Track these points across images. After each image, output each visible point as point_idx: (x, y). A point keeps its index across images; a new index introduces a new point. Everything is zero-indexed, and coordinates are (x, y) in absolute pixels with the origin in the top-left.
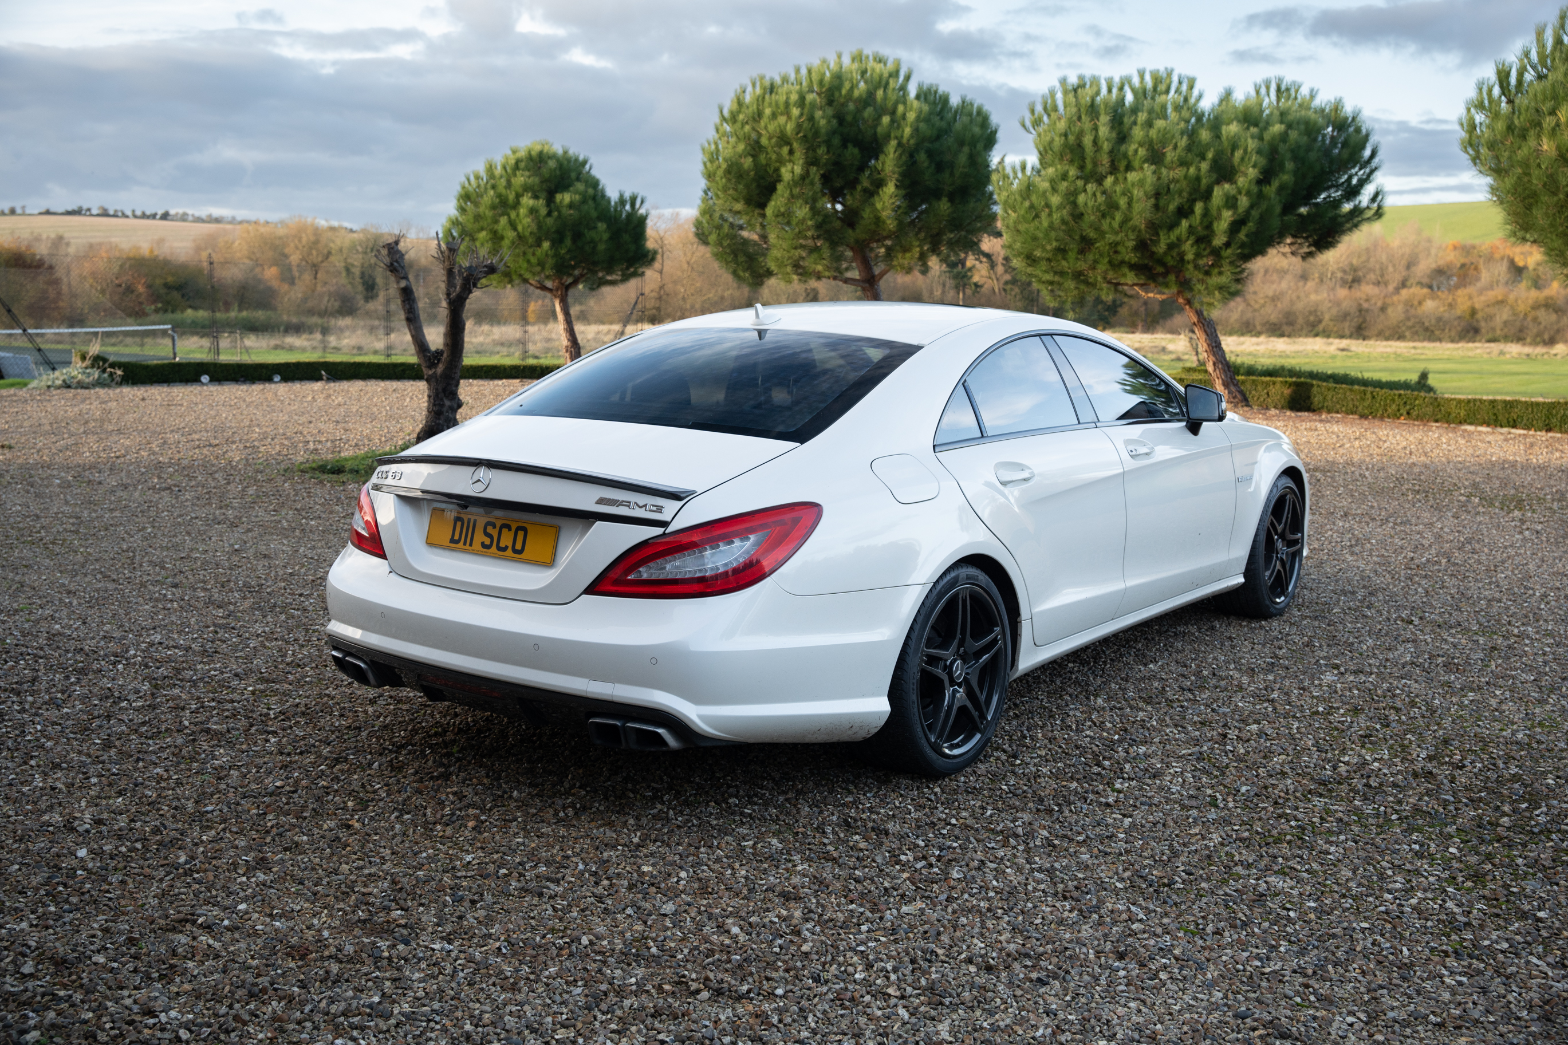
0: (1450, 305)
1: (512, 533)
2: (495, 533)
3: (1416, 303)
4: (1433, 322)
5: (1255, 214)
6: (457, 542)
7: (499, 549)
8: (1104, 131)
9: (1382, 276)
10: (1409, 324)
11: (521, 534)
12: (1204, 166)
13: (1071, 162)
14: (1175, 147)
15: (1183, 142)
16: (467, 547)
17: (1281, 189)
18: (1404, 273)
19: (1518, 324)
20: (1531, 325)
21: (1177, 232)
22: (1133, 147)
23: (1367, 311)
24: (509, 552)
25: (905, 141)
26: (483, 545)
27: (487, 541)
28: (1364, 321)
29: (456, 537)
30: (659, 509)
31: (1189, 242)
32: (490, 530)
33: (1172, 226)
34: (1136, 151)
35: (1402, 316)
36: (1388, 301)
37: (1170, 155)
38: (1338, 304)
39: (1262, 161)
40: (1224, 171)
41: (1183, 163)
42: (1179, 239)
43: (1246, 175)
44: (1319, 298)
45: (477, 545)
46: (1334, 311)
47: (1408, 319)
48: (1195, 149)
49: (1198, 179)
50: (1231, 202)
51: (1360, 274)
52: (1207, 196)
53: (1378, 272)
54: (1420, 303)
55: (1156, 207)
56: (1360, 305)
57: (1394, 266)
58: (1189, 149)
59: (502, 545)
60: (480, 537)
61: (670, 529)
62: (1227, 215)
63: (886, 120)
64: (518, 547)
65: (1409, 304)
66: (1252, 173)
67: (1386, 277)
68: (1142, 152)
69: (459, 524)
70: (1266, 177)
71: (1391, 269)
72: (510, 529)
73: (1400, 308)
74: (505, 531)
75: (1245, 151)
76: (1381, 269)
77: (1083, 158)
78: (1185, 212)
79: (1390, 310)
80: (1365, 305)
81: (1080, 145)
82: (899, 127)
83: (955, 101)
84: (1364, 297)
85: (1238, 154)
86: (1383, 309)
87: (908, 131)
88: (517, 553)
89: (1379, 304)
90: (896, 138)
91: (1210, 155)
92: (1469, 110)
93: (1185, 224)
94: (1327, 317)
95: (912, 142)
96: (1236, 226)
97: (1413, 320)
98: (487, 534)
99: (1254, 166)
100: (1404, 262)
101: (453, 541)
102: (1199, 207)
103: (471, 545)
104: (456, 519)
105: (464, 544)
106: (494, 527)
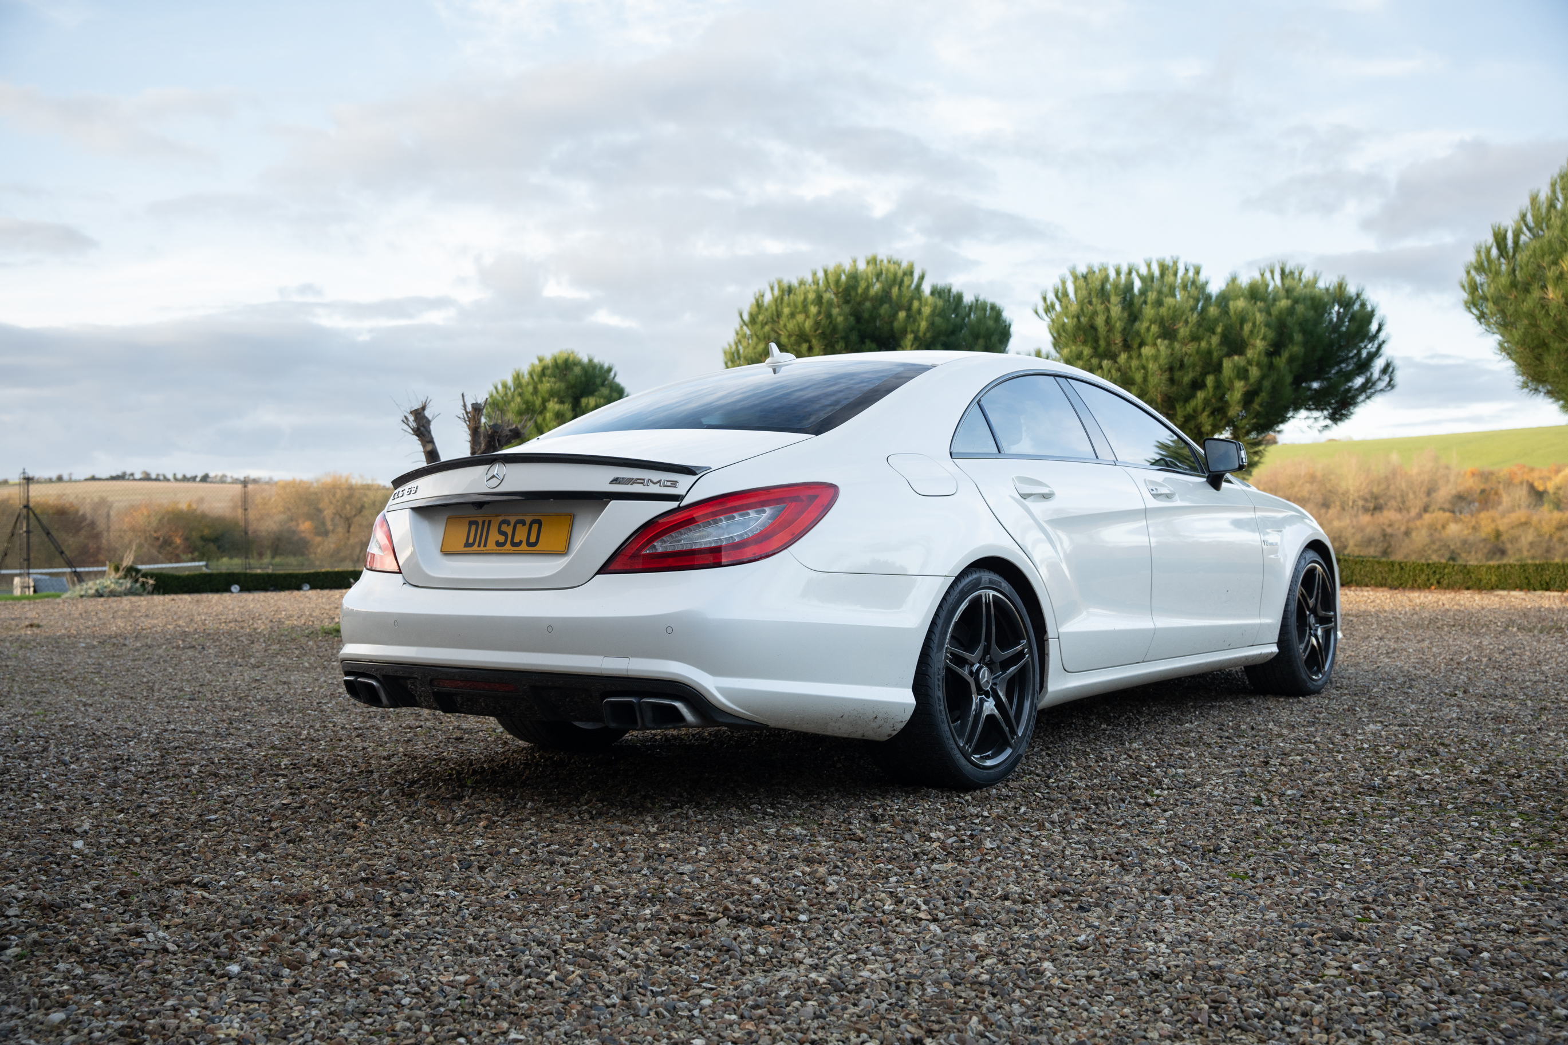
0: (1474, 528)
1: (527, 528)
2: (509, 530)
3: (1439, 527)
4: (1459, 545)
5: (1267, 384)
6: (471, 546)
7: (514, 544)
8: (1116, 310)
9: (1403, 502)
10: (1435, 547)
11: (535, 527)
12: (1215, 340)
13: (1085, 343)
14: (1187, 322)
15: (1194, 318)
16: (482, 548)
17: (1291, 360)
18: (1425, 500)
19: (1544, 545)
20: (1557, 546)
21: (1193, 403)
22: (1145, 324)
23: (1391, 536)
24: (524, 547)
25: (921, 334)
26: (498, 544)
27: (502, 539)
28: (1389, 546)
29: (471, 541)
30: (674, 484)
31: (1206, 413)
32: (504, 528)
33: (1187, 399)
34: (1148, 329)
35: (1427, 540)
36: (1412, 525)
37: (1183, 331)
38: (1362, 529)
39: (1271, 335)
40: (1234, 345)
41: (1195, 338)
42: (1195, 411)
43: (1254, 346)
44: (1342, 524)
45: (491, 545)
46: (1359, 537)
47: (1433, 542)
48: (1206, 325)
49: (1209, 352)
50: (1242, 373)
51: (1382, 501)
52: (1218, 368)
53: (1399, 499)
54: (1444, 527)
55: (1172, 381)
56: (1384, 530)
57: (1414, 493)
58: (1199, 324)
59: (516, 540)
60: (494, 536)
61: (685, 502)
62: (1240, 386)
63: (902, 315)
64: (533, 540)
65: (1432, 528)
66: (1260, 344)
67: (1408, 504)
68: (1155, 329)
69: (473, 528)
70: (1275, 349)
71: (1411, 496)
72: (524, 524)
73: (1424, 532)
74: (519, 526)
75: (1254, 324)
76: (1402, 496)
77: (1096, 340)
78: (1197, 385)
79: (1414, 534)
80: (1389, 530)
81: (1093, 328)
82: (915, 321)
83: (968, 299)
84: (1387, 522)
85: (1247, 327)
86: (1407, 533)
87: (923, 325)
88: (532, 547)
89: (1403, 529)
90: (912, 332)
91: (1219, 330)
92: (1468, 273)
93: (1200, 395)
94: (1351, 543)
95: (928, 335)
96: (1249, 398)
97: (1438, 544)
98: (501, 532)
99: (1264, 338)
100: (1424, 489)
101: (467, 545)
102: (1210, 380)
103: (485, 545)
104: (471, 523)
105: (479, 546)
106: (509, 525)
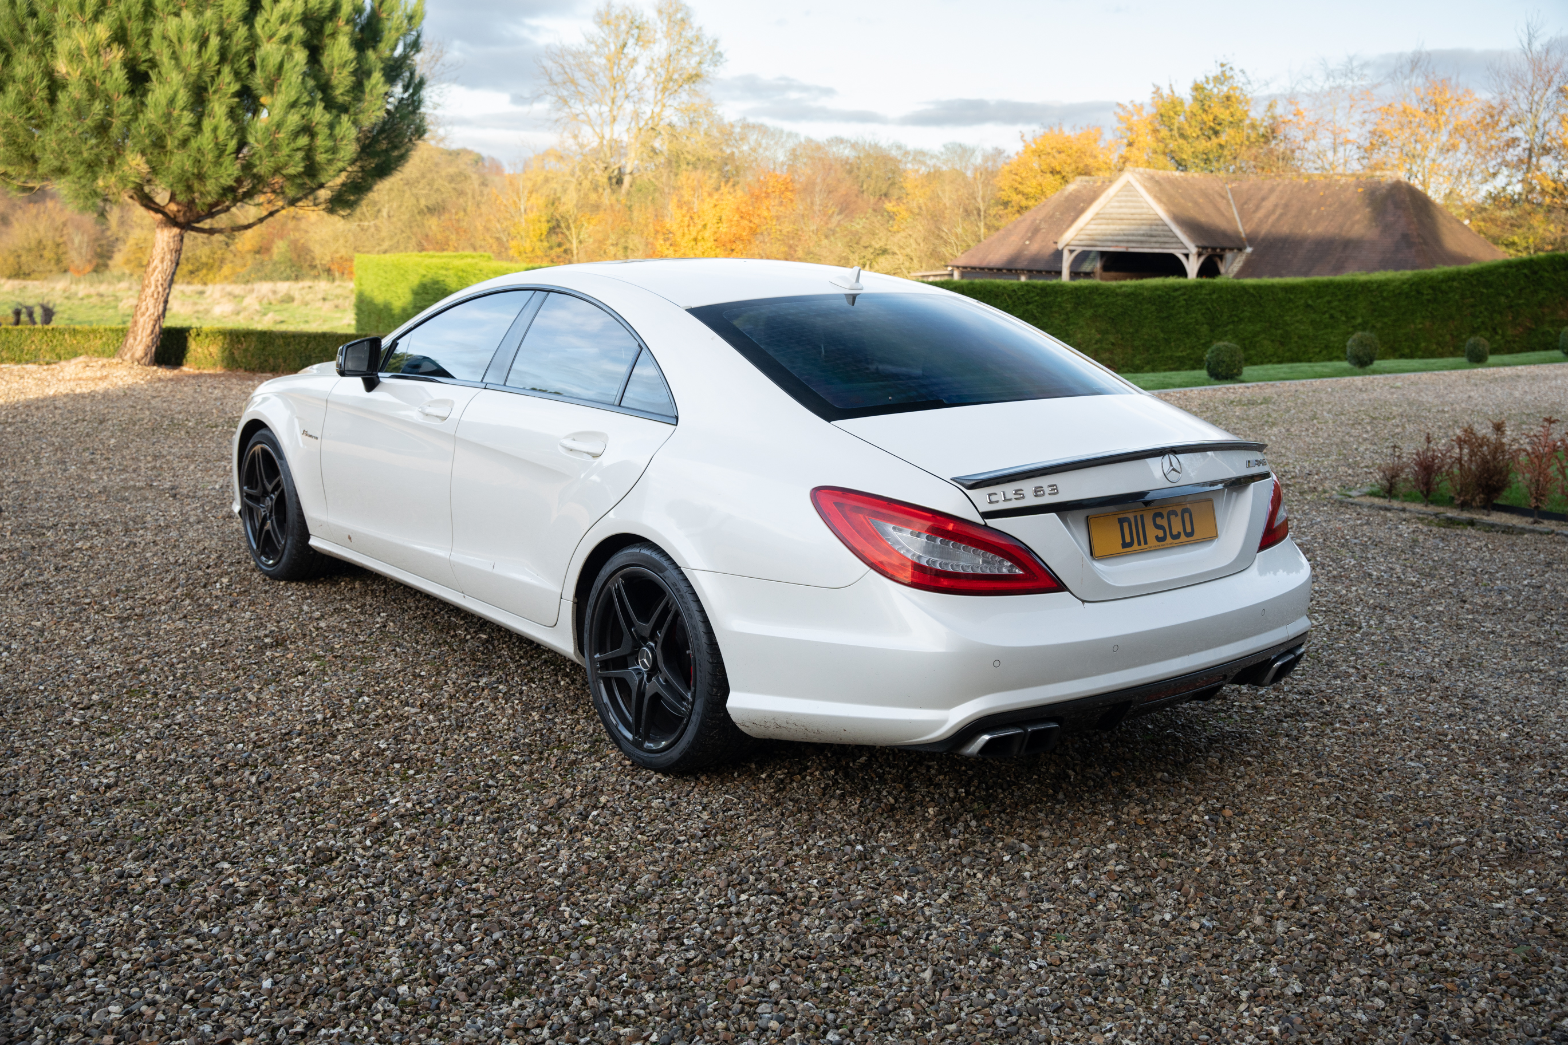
1: (1179, 517)
2: (1168, 523)
6: (1131, 544)
7: (1173, 536)
11: (1187, 516)
16: (1143, 546)
24: (1183, 538)
26: (1158, 539)
27: (1161, 534)
29: (1128, 540)
32: (1159, 521)
45: (1152, 541)
59: (1175, 533)
60: (1152, 532)
69: (1126, 525)
72: (1176, 515)
74: (1172, 517)
98: (1159, 527)
101: (1125, 545)
103: (1146, 543)
104: (1121, 521)
105: (1139, 544)
106: (1162, 517)
